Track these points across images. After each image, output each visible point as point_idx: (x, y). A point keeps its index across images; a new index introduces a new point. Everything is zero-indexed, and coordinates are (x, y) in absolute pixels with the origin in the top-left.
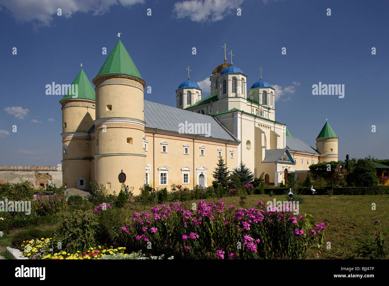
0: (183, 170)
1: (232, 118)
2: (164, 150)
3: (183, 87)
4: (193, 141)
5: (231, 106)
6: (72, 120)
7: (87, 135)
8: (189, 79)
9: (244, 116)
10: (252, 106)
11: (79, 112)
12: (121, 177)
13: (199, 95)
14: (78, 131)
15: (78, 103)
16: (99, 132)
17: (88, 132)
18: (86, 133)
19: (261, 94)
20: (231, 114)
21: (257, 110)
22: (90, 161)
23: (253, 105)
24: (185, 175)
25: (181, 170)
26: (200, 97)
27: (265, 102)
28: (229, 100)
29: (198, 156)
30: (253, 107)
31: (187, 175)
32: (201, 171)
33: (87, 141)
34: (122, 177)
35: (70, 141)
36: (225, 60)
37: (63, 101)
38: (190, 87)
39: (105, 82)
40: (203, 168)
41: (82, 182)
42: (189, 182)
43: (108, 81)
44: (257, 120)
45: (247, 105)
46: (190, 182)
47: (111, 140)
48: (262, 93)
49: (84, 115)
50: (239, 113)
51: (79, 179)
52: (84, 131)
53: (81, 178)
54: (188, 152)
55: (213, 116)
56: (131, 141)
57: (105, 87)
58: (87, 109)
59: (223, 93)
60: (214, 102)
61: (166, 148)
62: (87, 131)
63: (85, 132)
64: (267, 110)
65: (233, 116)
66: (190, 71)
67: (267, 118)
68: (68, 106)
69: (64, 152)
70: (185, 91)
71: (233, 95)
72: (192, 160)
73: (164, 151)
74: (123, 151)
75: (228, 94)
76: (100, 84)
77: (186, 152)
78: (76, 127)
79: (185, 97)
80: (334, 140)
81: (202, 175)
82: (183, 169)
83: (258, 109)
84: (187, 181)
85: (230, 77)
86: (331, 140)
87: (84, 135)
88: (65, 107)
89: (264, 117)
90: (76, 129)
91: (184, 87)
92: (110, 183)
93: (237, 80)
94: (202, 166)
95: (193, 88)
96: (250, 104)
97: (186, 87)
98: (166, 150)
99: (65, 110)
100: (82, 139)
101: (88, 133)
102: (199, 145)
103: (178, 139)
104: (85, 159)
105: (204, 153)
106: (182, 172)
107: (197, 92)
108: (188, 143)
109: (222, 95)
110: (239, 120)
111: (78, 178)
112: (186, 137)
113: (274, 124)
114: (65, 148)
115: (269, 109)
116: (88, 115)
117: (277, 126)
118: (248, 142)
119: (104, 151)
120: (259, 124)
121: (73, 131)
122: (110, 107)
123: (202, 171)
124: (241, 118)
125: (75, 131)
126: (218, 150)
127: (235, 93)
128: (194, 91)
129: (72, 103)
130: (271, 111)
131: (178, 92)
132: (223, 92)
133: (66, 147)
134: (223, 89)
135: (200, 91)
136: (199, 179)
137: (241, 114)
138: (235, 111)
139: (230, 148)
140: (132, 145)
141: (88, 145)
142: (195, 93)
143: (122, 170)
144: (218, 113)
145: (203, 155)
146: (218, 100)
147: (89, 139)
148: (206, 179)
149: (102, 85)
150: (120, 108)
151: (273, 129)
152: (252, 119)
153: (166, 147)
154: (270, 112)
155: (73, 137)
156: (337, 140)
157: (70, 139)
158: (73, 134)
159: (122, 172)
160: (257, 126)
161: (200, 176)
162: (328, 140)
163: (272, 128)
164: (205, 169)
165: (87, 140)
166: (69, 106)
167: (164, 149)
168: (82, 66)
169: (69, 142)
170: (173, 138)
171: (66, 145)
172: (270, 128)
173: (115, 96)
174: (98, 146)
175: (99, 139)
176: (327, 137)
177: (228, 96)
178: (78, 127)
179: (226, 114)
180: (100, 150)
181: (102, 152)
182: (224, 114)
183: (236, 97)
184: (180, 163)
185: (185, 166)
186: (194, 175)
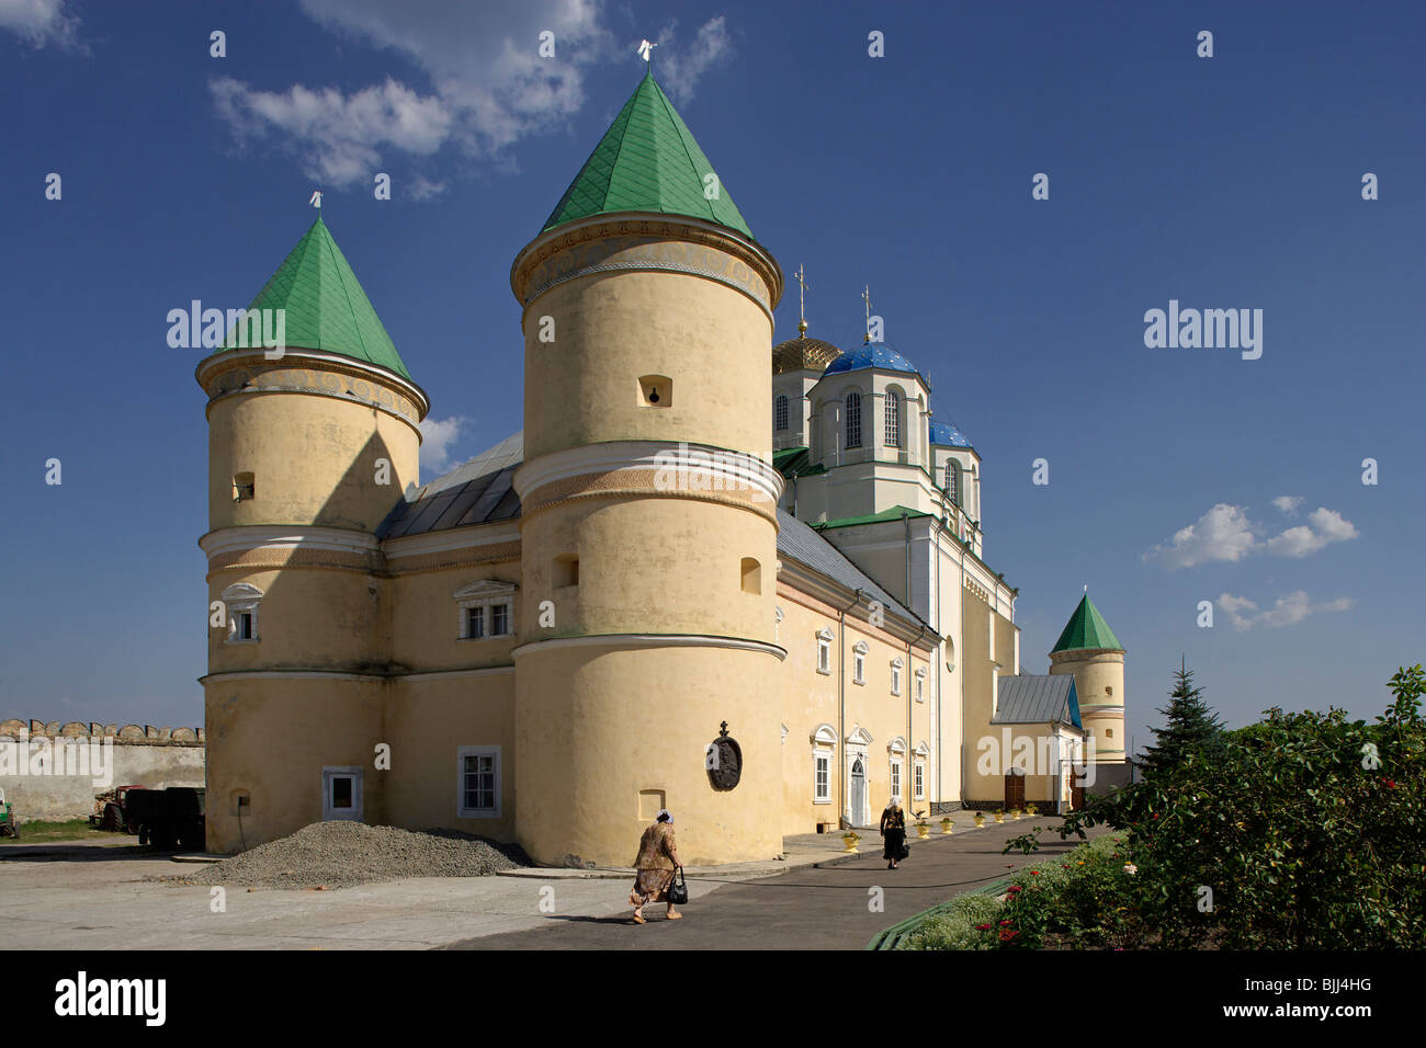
0: (817, 743)
1: (902, 544)
4: (836, 616)
5: (886, 499)
6: (292, 462)
7: (370, 550)
9: (941, 542)
10: (943, 508)
11: (332, 428)
12: (720, 761)
14: (326, 520)
15: (328, 380)
16: (588, 514)
17: (374, 534)
18: (365, 537)
19: (942, 468)
20: (900, 527)
22: (384, 683)
23: (946, 504)
24: (819, 762)
25: (812, 740)
28: (879, 472)
29: (851, 682)
30: (946, 510)
33: (370, 578)
34: (724, 762)
35: (276, 573)
36: (802, 329)
37: (235, 356)
39: (631, 252)
40: (861, 735)
41: (342, 791)
42: (829, 798)
43: (649, 249)
44: (965, 563)
45: (933, 501)
46: (833, 792)
47: (667, 562)
48: (945, 465)
49: (359, 448)
50: (931, 526)
51: (327, 774)
52: (359, 528)
53: (342, 771)
54: (828, 661)
55: (821, 530)
57: (633, 281)
58: (375, 415)
59: (845, 444)
60: (808, 478)
62: (372, 527)
63: (362, 529)
64: (971, 531)
65: (908, 537)
68: (270, 388)
69: (234, 628)
71: (890, 454)
72: (834, 698)
75: (873, 450)
76: (593, 263)
77: (824, 662)
78: (312, 500)
80: (1114, 656)
81: (857, 767)
82: (817, 737)
84: (825, 791)
85: (881, 383)
86: (1107, 656)
87: (357, 544)
88: (248, 389)
90: (316, 510)
93: (906, 399)
94: (858, 727)
96: (938, 499)
99: (242, 408)
100: (346, 567)
101: (375, 540)
102: (854, 636)
103: (803, 601)
104: (361, 668)
105: (862, 672)
106: (814, 748)
108: (828, 624)
109: (844, 452)
111: (325, 768)
112: (822, 596)
113: (996, 585)
114: (241, 607)
115: (975, 526)
116: (376, 446)
117: (999, 592)
120: (967, 579)
121: (298, 519)
122: (658, 391)
123: (859, 749)
124: (939, 547)
125: (308, 522)
126: (892, 665)
127: (896, 450)
129: (293, 371)
132: (844, 438)
133: (251, 601)
134: (844, 431)
136: (853, 782)
137: (938, 532)
138: (909, 522)
139: (918, 661)
141: (378, 600)
143: (724, 725)
144: (829, 519)
145: (859, 681)
146: (822, 469)
147: (382, 569)
148: (868, 781)
149: (608, 265)
150: (714, 402)
151: (992, 603)
152: (956, 555)
155: (297, 551)
156: (1120, 657)
157: (282, 564)
158: (299, 538)
159: (724, 733)
160: (965, 583)
161: (854, 770)
162: (1097, 657)
163: (990, 596)
164: (863, 741)
165: (373, 573)
166: (277, 388)
168: (318, 204)
169: (273, 575)
170: (793, 596)
171: (253, 591)
173: (690, 335)
174: (577, 594)
175: (579, 552)
176: (1093, 647)
177: (876, 459)
178: (323, 502)
179: (875, 526)
180: (587, 615)
181: (604, 623)
182: (862, 527)
183: (902, 463)
184: (808, 710)
185: (822, 724)
186: (841, 766)
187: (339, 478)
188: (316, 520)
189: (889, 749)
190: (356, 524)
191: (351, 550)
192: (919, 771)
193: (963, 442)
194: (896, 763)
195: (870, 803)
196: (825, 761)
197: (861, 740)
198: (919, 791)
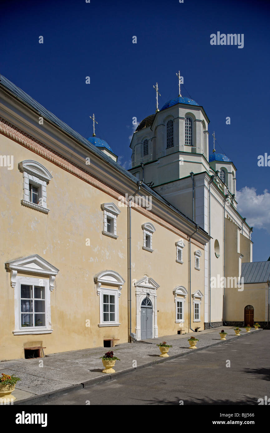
0: (103, 284)
1: (191, 190)
5: (184, 171)
9: (212, 190)
19: (219, 172)
23: (217, 179)
24: (105, 297)
25: (96, 281)
28: (181, 158)
29: (140, 248)
31: (112, 297)
32: (146, 291)
40: (149, 282)
42: (117, 321)
46: (121, 318)
48: (220, 170)
54: (115, 229)
59: (166, 147)
61: (44, 194)
71: (188, 149)
72: (123, 256)
77: (110, 228)
81: (147, 303)
82: (101, 279)
84: (112, 319)
93: (196, 120)
94: (148, 278)
102: (141, 218)
105: (151, 243)
106: (98, 287)
108: (115, 202)
109: (165, 150)
110: (206, 192)
123: (148, 291)
124: (210, 192)
126: (176, 245)
127: (191, 147)
132: (166, 144)
134: (166, 139)
136: (141, 312)
139: (195, 247)
145: (147, 248)
148: (156, 311)
153: (44, 188)
161: (143, 303)
177: (180, 151)
183: (194, 153)
184: (92, 259)
185: (107, 271)
186: (130, 301)
189: (174, 293)
192: (197, 306)
193: (228, 160)
194: (180, 301)
195: (158, 324)
197: (150, 285)
198: (197, 317)
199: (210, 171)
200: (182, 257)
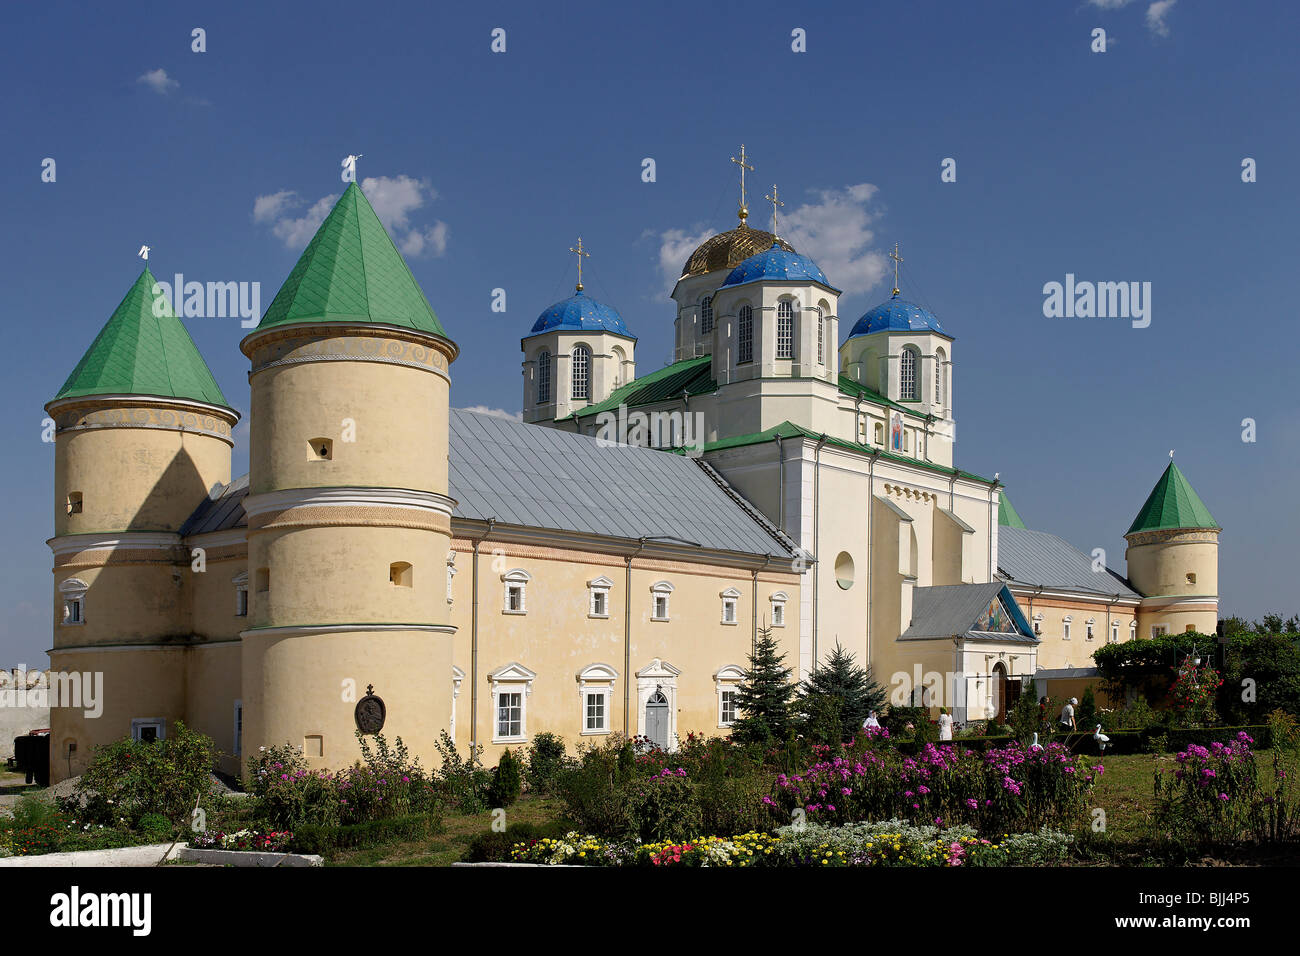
0: (587, 681)
2: (514, 604)
3: (556, 324)
4: (624, 563)
5: (772, 415)
6: (111, 483)
7: (174, 546)
8: (579, 289)
9: (827, 457)
10: (858, 412)
11: (142, 453)
12: (366, 713)
13: (625, 362)
14: (136, 528)
15: (140, 414)
16: (275, 540)
17: (178, 533)
18: (170, 536)
19: (896, 357)
20: (773, 448)
21: (878, 427)
22: (184, 651)
23: (863, 407)
24: (591, 698)
25: (578, 679)
26: (631, 368)
27: (913, 391)
28: (766, 388)
29: (645, 619)
30: (864, 414)
31: (600, 697)
32: (655, 682)
33: (174, 567)
34: (370, 714)
35: (100, 569)
38: (585, 325)
39: (304, 349)
40: (663, 668)
43: (317, 345)
44: (882, 470)
45: (839, 409)
48: (898, 353)
50: (808, 446)
51: (137, 724)
52: (165, 529)
53: (148, 721)
54: (606, 606)
56: (403, 575)
57: (305, 371)
59: (737, 359)
60: (698, 397)
61: (523, 596)
62: (176, 526)
63: (166, 530)
64: (921, 425)
65: (783, 458)
66: (584, 256)
67: (920, 457)
70: (566, 344)
71: (782, 368)
72: (618, 639)
73: (513, 607)
74: (373, 614)
77: (599, 607)
78: (126, 511)
79: (565, 369)
80: (1200, 536)
81: (657, 699)
82: (586, 675)
83: (883, 423)
85: (770, 295)
86: (1190, 537)
87: (162, 542)
89: (910, 455)
90: (129, 519)
91: (562, 327)
92: (321, 737)
93: (800, 309)
94: (659, 661)
95: (600, 332)
96: (851, 404)
97: (570, 327)
98: (523, 601)
99: (74, 441)
100: (154, 561)
101: (178, 538)
102: (648, 577)
103: (568, 558)
104: (165, 640)
105: (666, 609)
106: (581, 685)
107: (617, 349)
108: (606, 572)
110: (807, 472)
111: (135, 721)
112: (599, 549)
113: (951, 482)
114: (72, 597)
115: (929, 419)
116: (182, 461)
117: (960, 488)
118: (844, 560)
119: (294, 615)
120: (887, 486)
121: (115, 527)
122: (324, 448)
123: (660, 681)
124: (817, 463)
125: (123, 529)
126: (721, 596)
127: (792, 361)
128: (604, 344)
129: (111, 412)
130: (936, 427)
131: (532, 347)
132: (735, 354)
133: (79, 593)
134: (737, 345)
135: (632, 344)
136: (648, 714)
137: (818, 449)
138: (792, 437)
139: (771, 586)
140: (408, 588)
141: (182, 584)
142: (607, 351)
143: (370, 687)
144: (716, 439)
145: (662, 619)
146: (713, 386)
147: (185, 559)
148: (675, 711)
149: (288, 360)
150: (367, 452)
151: (943, 503)
152: (861, 465)
153: (523, 590)
154: (932, 434)
155: (115, 552)
156: (1213, 537)
157: (101, 562)
158: (116, 542)
160: (880, 492)
161: (650, 701)
162: (1176, 538)
163: (938, 495)
164: (668, 673)
165: (176, 563)
167: (512, 599)
169: (96, 572)
170: (550, 556)
171: (80, 585)
172: (933, 497)
173: (347, 405)
174: (268, 595)
175: (270, 566)
176: (1171, 527)
177: (763, 376)
178: (136, 512)
179: (752, 447)
180: (274, 612)
181: (284, 618)
182: (739, 449)
183: (796, 377)
184: (574, 653)
185: (593, 664)
186: (626, 699)
187: (149, 492)
188: (130, 527)
189: (715, 678)
190: (162, 526)
191: (158, 547)
193: (924, 324)
194: (728, 691)
195: (681, 730)
196: (602, 696)
197: (663, 673)
199: (840, 398)
200: (735, 613)
